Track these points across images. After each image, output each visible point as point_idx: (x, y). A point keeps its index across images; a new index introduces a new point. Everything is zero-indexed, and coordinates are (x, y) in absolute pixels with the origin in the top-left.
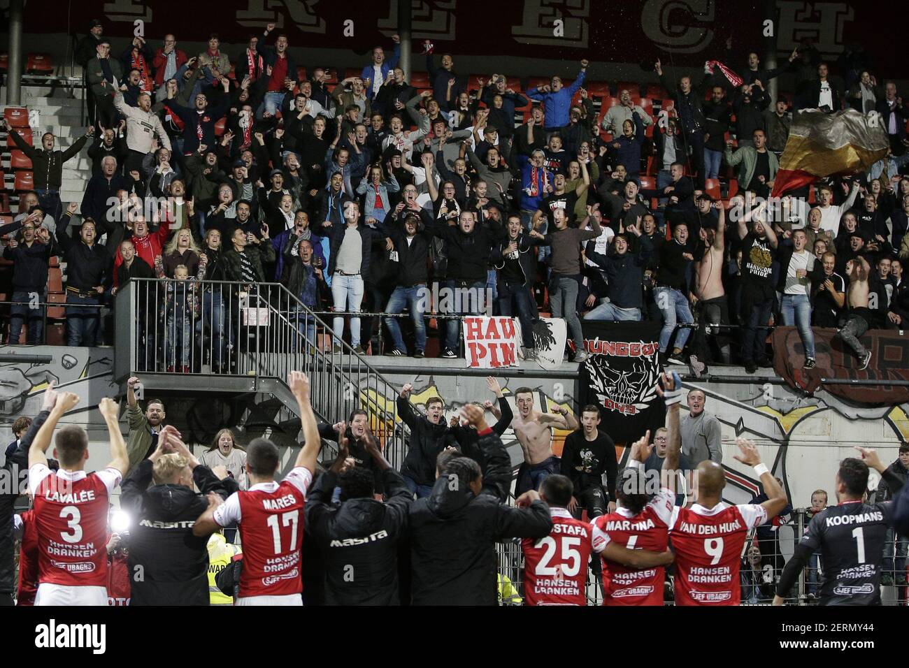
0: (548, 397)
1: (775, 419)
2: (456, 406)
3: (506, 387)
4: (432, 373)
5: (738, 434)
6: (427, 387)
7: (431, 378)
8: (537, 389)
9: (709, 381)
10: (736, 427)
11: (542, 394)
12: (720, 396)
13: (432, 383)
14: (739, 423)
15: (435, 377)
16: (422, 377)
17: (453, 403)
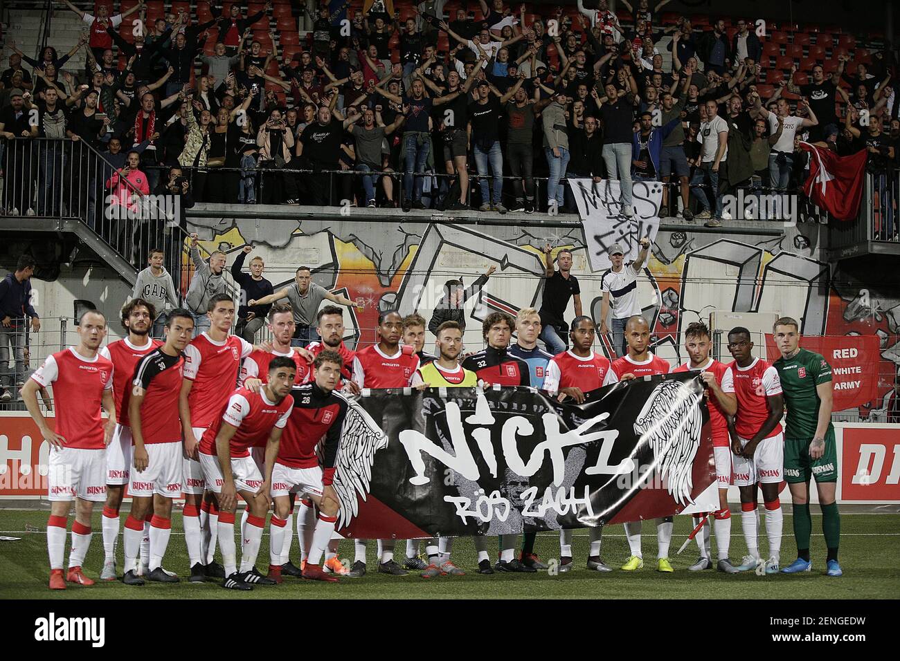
0: (335, 237)
1: (536, 256)
2: (254, 244)
3: (298, 228)
4: (235, 216)
5: (503, 268)
6: (230, 229)
7: (234, 221)
8: (325, 230)
9: (478, 224)
10: (501, 262)
11: (330, 235)
12: (488, 236)
13: (234, 225)
14: (504, 260)
15: (237, 220)
16: (226, 220)
17: (253, 241)
